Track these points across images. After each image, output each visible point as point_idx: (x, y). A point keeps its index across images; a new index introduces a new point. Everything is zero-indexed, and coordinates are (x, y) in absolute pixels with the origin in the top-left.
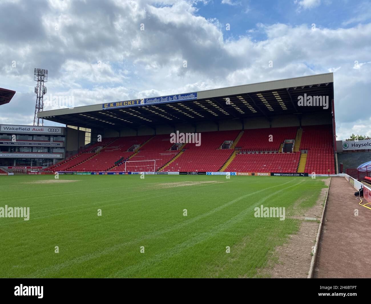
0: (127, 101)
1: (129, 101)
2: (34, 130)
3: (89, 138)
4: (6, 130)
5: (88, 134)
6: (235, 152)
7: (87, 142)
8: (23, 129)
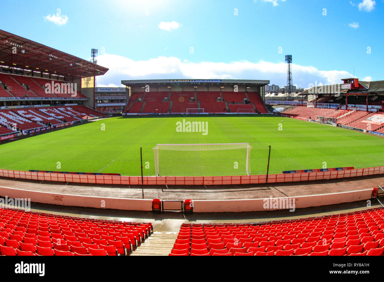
2: (113, 90)
3: (130, 93)
4: (100, 91)
5: (130, 90)
6: (226, 103)
7: (130, 95)
8: (108, 90)
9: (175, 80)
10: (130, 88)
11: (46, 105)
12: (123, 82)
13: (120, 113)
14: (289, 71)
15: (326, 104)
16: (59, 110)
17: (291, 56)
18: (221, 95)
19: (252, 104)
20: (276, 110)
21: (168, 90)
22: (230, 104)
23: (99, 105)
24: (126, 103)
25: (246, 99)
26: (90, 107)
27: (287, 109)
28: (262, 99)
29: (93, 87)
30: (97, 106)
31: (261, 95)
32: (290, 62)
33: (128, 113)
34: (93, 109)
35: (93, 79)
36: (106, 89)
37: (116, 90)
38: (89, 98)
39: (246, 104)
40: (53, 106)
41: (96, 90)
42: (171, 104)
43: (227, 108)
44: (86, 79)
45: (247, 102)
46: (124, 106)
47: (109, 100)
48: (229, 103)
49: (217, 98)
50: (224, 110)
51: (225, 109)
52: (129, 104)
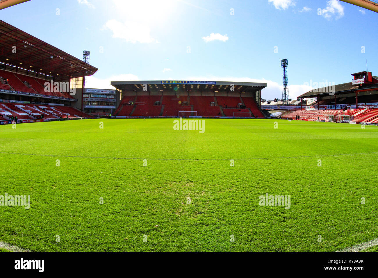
0: (177, 81)
1: (179, 81)
2: (102, 91)
3: (121, 96)
4: (89, 92)
5: (121, 93)
6: (221, 108)
7: (121, 99)
8: (97, 91)
9: (167, 81)
10: (121, 91)
11: (25, 102)
12: (113, 84)
13: (109, 115)
14: (285, 76)
15: (329, 105)
16: (40, 108)
17: (287, 60)
18: (215, 99)
19: (248, 109)
20: (273, 115)
21: (161, 95)
22: (224, 109)
23: (87, 107)
24: (116, 106)
25: (241, 104)
26: (78, 109)
27: (285, 113)
28: (257, 104)
29: (81, 87)
30: (85, 108)
31: (257, 100)
32: (286, 67)
33: (117, 116)
34: (81, 111)
35: (82, 79)
36: (94, 90)
37: (106, 91)
38: (77, 99)
39: (242, 109)
40: (34, 103)
41: (85, 91)
42: (163, 107)
43: (222, 112)
44: (74, 79)
45: (242, 107)
46: (114, 109)
47: (99, 102)
48: (223, 107)
49: (211, 103)
50: (218, 114)
51: (220, 113)
52: (119, 108)
